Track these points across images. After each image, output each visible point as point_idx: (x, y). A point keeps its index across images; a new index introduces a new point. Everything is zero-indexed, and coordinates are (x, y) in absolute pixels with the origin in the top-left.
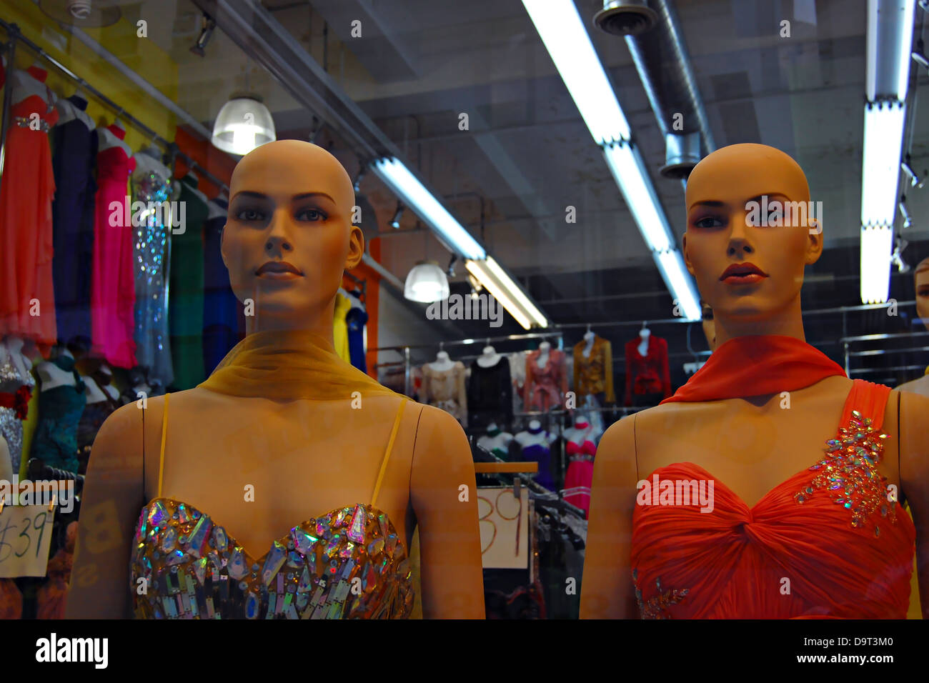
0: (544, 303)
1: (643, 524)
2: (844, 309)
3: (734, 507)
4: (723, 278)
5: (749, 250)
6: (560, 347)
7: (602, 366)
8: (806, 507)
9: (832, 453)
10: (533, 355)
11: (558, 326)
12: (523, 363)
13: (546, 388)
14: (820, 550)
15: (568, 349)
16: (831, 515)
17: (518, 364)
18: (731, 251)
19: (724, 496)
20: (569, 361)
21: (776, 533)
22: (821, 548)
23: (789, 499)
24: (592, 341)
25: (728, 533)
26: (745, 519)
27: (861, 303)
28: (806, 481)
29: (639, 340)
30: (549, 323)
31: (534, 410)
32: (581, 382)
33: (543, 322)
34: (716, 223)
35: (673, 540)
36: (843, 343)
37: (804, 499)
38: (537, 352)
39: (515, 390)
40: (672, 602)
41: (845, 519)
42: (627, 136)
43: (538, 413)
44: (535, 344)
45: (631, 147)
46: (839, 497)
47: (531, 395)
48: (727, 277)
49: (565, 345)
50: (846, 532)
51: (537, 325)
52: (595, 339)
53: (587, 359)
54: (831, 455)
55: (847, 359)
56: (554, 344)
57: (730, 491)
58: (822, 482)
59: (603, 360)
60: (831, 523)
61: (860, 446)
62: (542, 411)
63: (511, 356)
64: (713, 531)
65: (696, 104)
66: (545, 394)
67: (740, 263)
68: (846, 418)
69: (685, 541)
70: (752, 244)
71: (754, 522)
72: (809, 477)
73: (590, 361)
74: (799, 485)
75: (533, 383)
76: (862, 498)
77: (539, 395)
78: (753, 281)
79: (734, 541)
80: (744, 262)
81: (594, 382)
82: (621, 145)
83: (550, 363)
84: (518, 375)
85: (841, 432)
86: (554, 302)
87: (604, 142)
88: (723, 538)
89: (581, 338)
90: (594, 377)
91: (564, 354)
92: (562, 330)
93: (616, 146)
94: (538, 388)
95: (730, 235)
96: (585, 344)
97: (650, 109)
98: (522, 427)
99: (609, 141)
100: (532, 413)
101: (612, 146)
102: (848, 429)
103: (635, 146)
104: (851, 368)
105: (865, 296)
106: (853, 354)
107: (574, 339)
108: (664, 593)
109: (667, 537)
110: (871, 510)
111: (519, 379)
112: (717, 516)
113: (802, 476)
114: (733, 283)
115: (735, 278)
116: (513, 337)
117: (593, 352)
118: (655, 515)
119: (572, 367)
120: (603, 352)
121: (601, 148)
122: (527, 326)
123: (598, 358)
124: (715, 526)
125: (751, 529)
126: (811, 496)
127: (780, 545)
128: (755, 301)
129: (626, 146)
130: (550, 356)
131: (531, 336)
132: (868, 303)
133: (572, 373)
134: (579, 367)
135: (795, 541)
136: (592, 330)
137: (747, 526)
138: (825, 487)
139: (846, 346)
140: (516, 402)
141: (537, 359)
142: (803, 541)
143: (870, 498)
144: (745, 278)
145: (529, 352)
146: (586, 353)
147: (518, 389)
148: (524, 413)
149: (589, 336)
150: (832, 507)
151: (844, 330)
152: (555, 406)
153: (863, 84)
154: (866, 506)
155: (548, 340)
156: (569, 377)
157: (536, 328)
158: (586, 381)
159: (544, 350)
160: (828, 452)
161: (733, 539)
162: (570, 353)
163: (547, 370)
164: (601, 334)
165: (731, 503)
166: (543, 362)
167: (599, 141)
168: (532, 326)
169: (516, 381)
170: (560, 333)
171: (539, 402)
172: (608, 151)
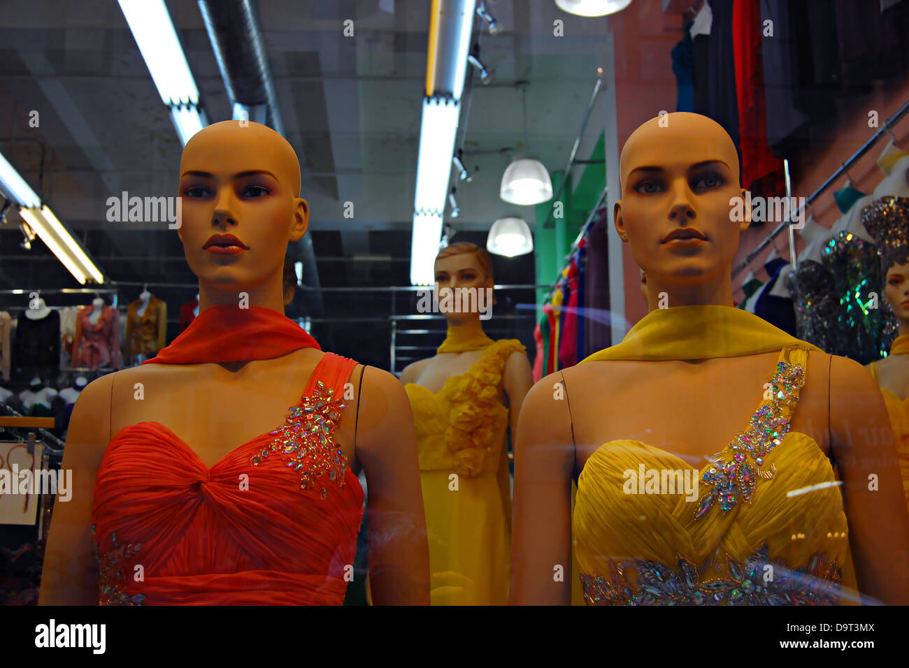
0: (104, 258)
1: (104, 480)
2: (394, 288)
3: (193, 466)
4: (206, 247)
5: (232, 222)
6: (115, 305)
7: (156, 326)
8: (260, 468)
9: (292, 419)
10: (85, 310)
11: (114, 283)
12: (75, 318)
13: (96, 345)
14: (266, 508)
15: (122, 307)
16: (284, 477)
17: (69, 318)
18: (216, 222)
19: (186, 456)
20: (123, 319)
21: (231, 492)
22: (268, 507)
23: (246, 460)
24: (148, 301)
25: (184, 491)
26: (203, 478)
27: (410, 285)
28: (263, 445)
29: (195, 304)
30: (104, 279)
31: (82, 367)
32: (133, 341)
33: (99, 278)
34: (205, 193)
35: (130, 496)
36: (392, 321)
37: (259, 461)
38: (90, 307)
39: (63, 345)
40: (126, 556)
41: (294, 481)
42: (195, 100)
43: (86, 369)
44: (87, 300)
45: (199, 111)
46: (291, 461)
47: (80, 351)
48: (210, 246)
49: (119, 303)
50: (292, 493)
51: (93, 280)
52: (151, 299)
53: (141, 318)
54: (291, 421)
55: (394, 336)
56: (108, 302)
57: (191, 451)
58: (278, 446)
59: (157, 320)
60: (281, 484)
61: (319, 414)
62: (91, 367)
63: (62, 310)
64: (170, 488)
65: (265, 76)
66: (94, 350)
67: (222, 234)
68: (311, 387)
69: (145, 497)
70: (236, 216)
71: (211, 481)
72: (268, 440)
73: (144, 321)
74: (257, 448)
75: (84, 339)
76: (312, 462)
77: (88, 352)
78: (234, 252)
79: (190, 499)
80: (226, 233)
81: (146, 342)
82: (188, 108)
83: (102, 320)
84: (68, 329)
85: (304, 400)
86: (112, 258)
87: (172, 103)
88: (179, 495)
89: (137, 296)
90: (147, 338)
91: (118, 313)
92: (119, 287)
93: (184, 109)
94: (88, 344)
95: (216, 205)
96: (141, 303)
97: (220, 77)
98: (68, 382)
99: (176, 102)
100: (80, 369)
101: (179, 108)
102: (310, 398)
103: (202, 111)
104: (397, 345)
105: (415, 278)
106: (400, 332)
107: (130, 298)
108: (119, 548)
109: (126, 494)
110: (320, 474)
111: (68, 333)
112: (176, 474)
113: (260, 439)
114: (214, 252)
115: (217, 247)
116: (66, 291)
117: (148, 312)
118: (117, 471)
119: (126, 326)
120: (158, 313)
121: (168, 108)
122: (82, 281)
123: (153, 318)
124: (172, 483)
125: (207, 488)
126: (266, 459)
127: (231, 503)
128: (235, 271)
129: (194, 110)
130: (103, 313)
131: (85, 291)
132: (417, 285)
133: (125, 332)
134: (133, 325)
135: (247, 500)
136: (149, 289)
137: (203, 484)
138: (279, 450)
139: (394, 324)
140: (63, 358)
141: (89, 315)
142: (255, 501)
143: (321, 462)
144: (226, 248)
145: (82, 307)
146: (141, 313)
147: (67, 343)
148: (71, 369)
149: (145, 295)
150: (284, 470)
151: (393, 308)
152: (105, 364)
153: (423, 79)
154: (315, 470)
155: (102, 296)
156: (120, 336)
157: (91, 283)
158: (139, 340)
159: (97, 306)
160: (289, 418)
161: (189, 497)
162: (124, 311)
163: (99, 326)
164: (157, 294)
165: (191, 462)
166: (95, 318)
167: (166, 101)
168: (87, 281)
169: (65, 337)
170: (116, 291)
171: (87, 359)
172: (175, 111)
